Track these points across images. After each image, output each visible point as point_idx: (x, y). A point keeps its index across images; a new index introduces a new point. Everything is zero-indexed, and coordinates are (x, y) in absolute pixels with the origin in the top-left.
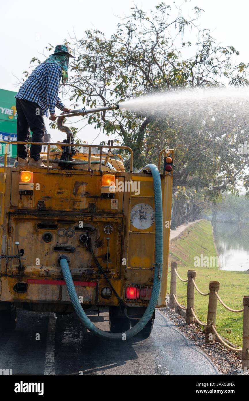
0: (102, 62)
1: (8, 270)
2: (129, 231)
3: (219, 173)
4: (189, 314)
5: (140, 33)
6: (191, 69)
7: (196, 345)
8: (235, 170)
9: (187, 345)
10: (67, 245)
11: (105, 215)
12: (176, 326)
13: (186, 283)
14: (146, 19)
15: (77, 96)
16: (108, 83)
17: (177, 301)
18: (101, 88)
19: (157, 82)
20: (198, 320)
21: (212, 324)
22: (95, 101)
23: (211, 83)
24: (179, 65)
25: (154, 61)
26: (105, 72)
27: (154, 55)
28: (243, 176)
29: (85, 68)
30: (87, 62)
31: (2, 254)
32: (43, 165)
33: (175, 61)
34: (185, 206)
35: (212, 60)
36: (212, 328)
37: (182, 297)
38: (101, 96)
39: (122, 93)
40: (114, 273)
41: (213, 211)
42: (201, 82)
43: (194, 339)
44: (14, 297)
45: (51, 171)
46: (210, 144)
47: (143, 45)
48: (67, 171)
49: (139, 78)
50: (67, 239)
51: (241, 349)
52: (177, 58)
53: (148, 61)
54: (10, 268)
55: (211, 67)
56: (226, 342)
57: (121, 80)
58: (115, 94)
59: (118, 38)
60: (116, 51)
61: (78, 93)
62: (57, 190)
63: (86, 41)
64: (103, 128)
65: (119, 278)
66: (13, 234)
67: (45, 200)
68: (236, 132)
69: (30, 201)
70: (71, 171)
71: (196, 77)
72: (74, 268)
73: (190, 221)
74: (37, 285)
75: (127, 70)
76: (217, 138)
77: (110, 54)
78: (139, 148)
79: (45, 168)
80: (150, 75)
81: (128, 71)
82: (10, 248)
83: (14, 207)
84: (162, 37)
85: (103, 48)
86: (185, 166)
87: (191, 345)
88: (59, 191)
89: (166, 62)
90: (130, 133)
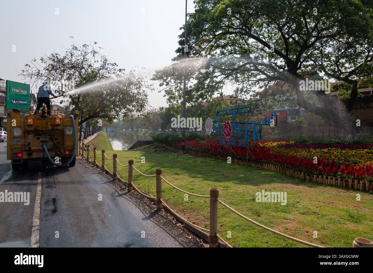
2: (65, 135)
5: (76, 56)
10: (45, 140)
11: (57, 131)
14: (79, 50)
19: (85, 76)
23: (107, 77)
25: (83, 68)
26: (61, 72)
27: (83, 65)
29: (52, 70)
30: (53, 67)
31: (23, 144)
35: (107, 68)
36: (131, 184)
38: (60, 81)
40: (61, 147)
41: (106, 127)
42: (103, 77)
43: (121, 190)
44: (28, 157)
45: (39, 118)
47: (78, 61)
49: (76, 74)
52: (93, 67)
53: (80, 67)
54: (26, 149)
55: (107, 71)
57: (68, 75)
58: (66, 81)
59: (66, 57)
60: (66, 63)
62: (41, 124)
63: (52, 58)
65: (63, 149)
66: (26, 138)
67: (37, 127)
69: (31, 128)
70: (45, 118)
71: (101, 74)
72: (48, 147)
73: (98, 132)
74: (35, 153)
75: (71, 71)
77: (63, 64)
80: (82, 74)
82: (26, 142)
83: (26, 130)
84: (86, 58)
85: (60, 61)
86: (98, 110)
89: (88, 68)
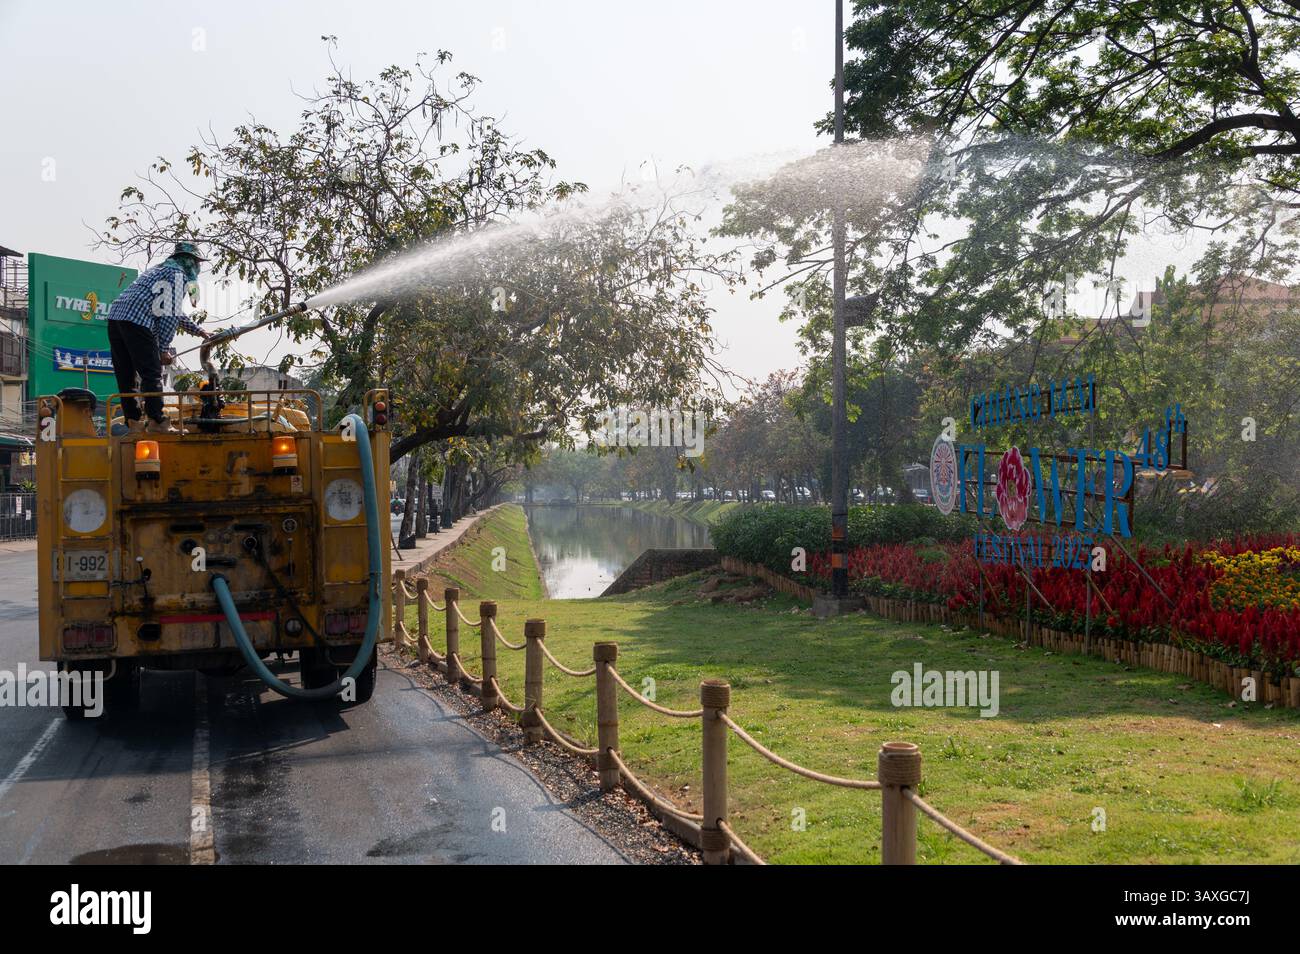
0: (274, 191)
1: (126, 605)
2: (324, 525)
3: (533, 404)
4: (488, 691)
5: (351, 129)
6: (460, 199)
7: (506, 752)
8: (563, 398)
9: (488, 753)
11: (282, 503)
12: (464, 717)
13: (479, 629)
14: (363, 100)
15: (226, 264)
16: (290, 235)
17: (463, 668)
18: (276, 244)
19: (394, 227)
20: (506, 701)
21: (535, 706)
22: (266, 271)
24: (435, 191)
25: (385, 185)
26: (284, 212)
27: (382, 173)
28: (581, 408)
29: (239, 205)
30: (243, 192)
31: (115, 579)
32: (173, 429)
33: (426, 185)
34: (468, 477)
35: (502, 179)
36: (535, 714)
37: (472, 659)
38: (277, 261)
39: (323, 252)
40: (304, 594)
41: (525, 484)
43: (501, 740)
44: (139, 648)
45: (188, 438)
46: (510, 349)
47: (359, 154)
48: (213, 435)
49: (355, 220)
50: (223, 547)
51: (596, 750)
52: (431, 177)
53: (373, 185)
54: (129, 602)
55: (501, 193)
56: (567, 740)
57: (317, 227)
58: (307, 256)
59: (305, 140)
60: (303, 167)
61: (229, 258)
62: (199, 468)
63: (239, 150)
64: (286, 327)
65: (312, 602)
66: (131, 545)
67: (182, 485)
68: (560, 322)
69: (154, 489)
71: (473, 214)
73: (481, 509)
74: (177, 625)
75: (330, 205)
76: (524, 336)
77: (291, 175)
78: (364, 365)
79: (176, 433)
81: (331, 208)
82: (128, 567)
83: (129, 500)
84: (397, 137)
85: (276, 162)
86: (462, 396)
87: (497, 752)
88: (203, 469)
89: (410, 187)
90: (344, 335)
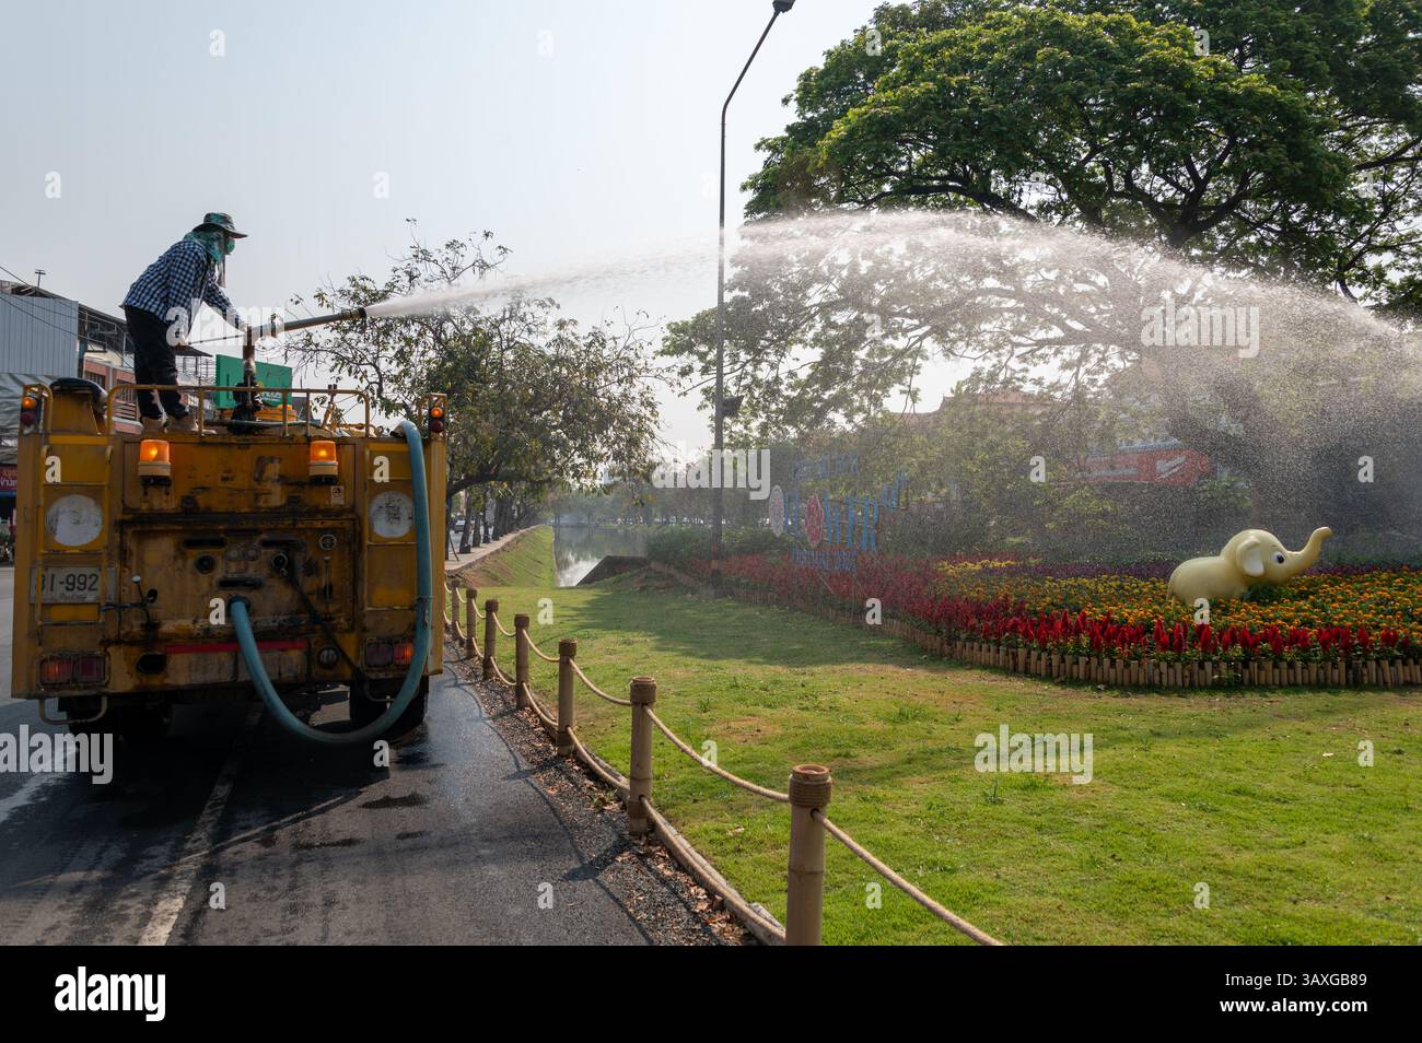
1: (122, 632)
2: (368, 542)
5: (425, 280)
6: (497, 327)
10: (247, 575)
11: (320, 516)
14: (433, 261)
16: (383, 348)
18: (373, 354)
22: (366, 371)
24: (481, 322)
25: (448, 317)
26: (379, 333)
31: (109, 601)
32: (196, 430)
33: (475, 318)
40: (342, 620)
42: (512, 346)
44: (138, 682)
45: (214, 440)
48: (240, 438)
50: (246, 564)
54: (127, 628)
58: (394, 362)
59: (394, 286)
62: (221, 474)
63: (349, 291)
64: (379, 408)
65: (352, 629)
66: (133, 562)
67: (198, 493)
69: (165, 498)
70: (248, 437)
72: (262, 618)
73: (522, 528)
74: (186, 655)
75: (411, 329)
76: (536, 417)
81: (412, 331)
82: (127, 589)
83: (132, 509)
88: (225, 475)
89: (465, 319)
